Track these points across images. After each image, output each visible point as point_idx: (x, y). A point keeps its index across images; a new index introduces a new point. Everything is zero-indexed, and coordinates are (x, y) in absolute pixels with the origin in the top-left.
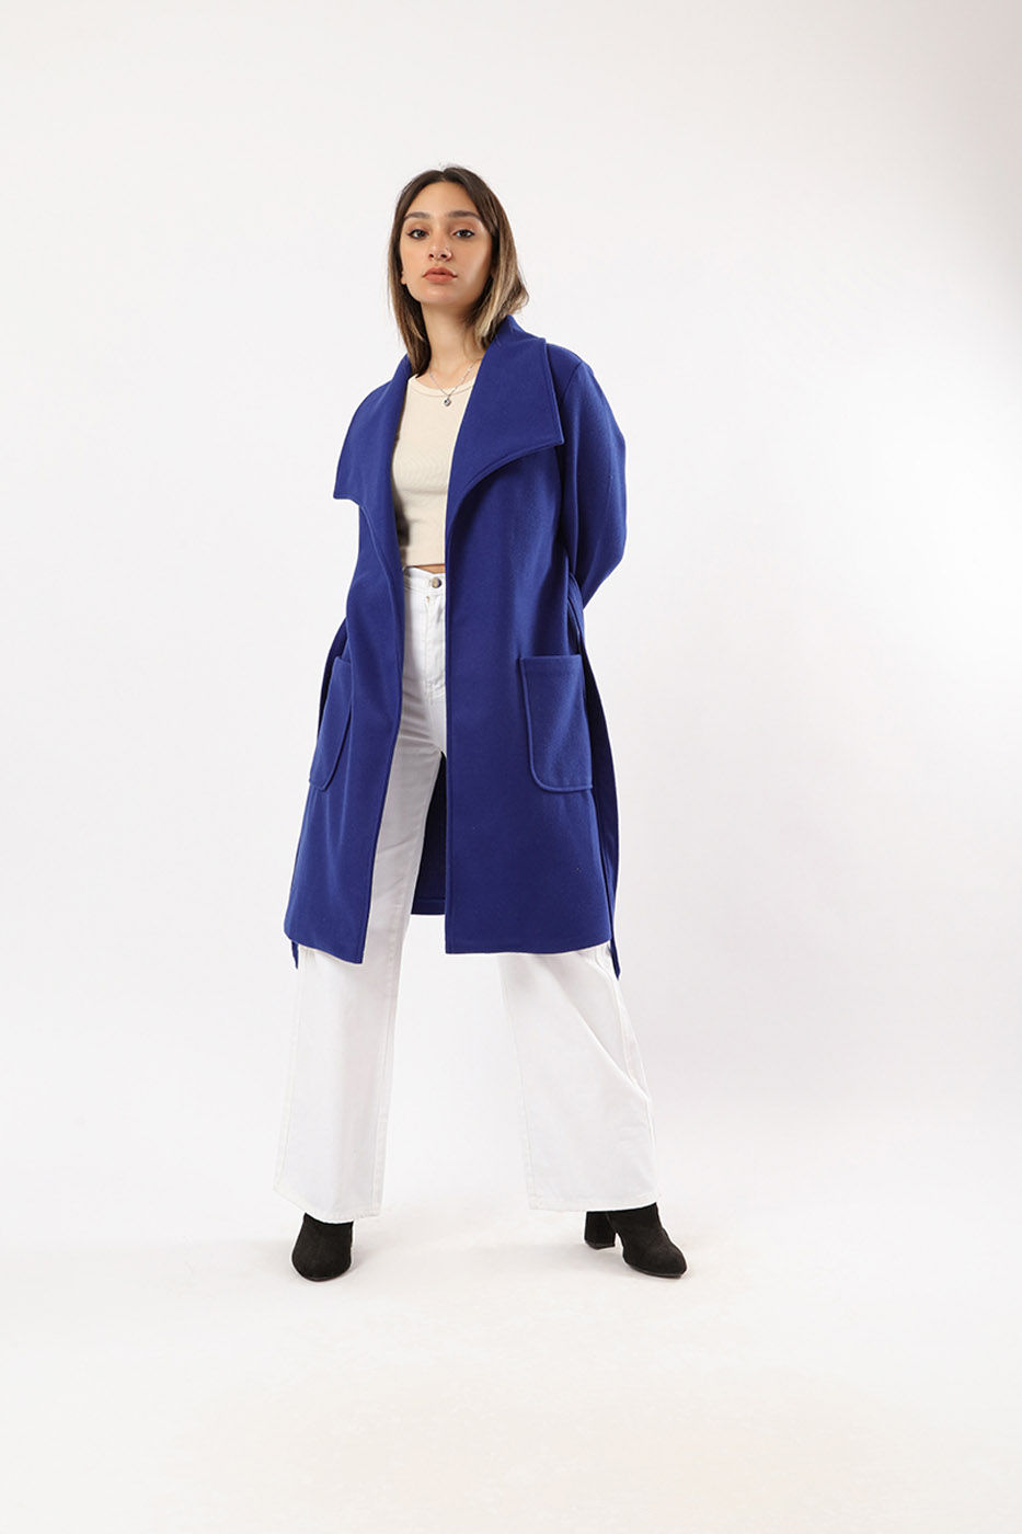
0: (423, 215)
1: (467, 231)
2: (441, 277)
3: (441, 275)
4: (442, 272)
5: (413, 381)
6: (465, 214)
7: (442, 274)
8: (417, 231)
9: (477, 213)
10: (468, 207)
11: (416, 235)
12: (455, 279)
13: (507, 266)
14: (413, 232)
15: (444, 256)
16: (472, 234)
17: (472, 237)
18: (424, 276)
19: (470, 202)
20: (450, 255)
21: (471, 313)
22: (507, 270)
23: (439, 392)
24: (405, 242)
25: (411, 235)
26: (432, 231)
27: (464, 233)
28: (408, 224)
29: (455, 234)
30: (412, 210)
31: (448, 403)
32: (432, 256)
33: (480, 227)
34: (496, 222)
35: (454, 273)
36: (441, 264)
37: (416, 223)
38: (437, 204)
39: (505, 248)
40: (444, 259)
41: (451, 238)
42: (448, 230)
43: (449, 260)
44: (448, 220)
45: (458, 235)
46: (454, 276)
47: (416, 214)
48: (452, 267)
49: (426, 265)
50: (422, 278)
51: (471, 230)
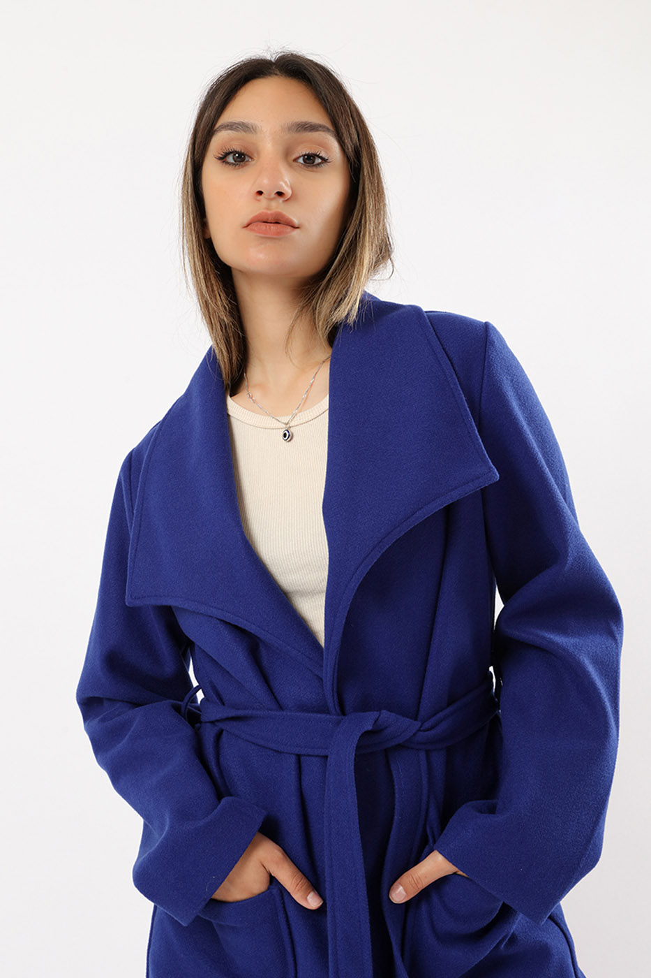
0: (245, 126)
1: (316, 156)
2: (273, 227)
3: (273, 224)
4: (276, 220)
5: (234, 406)
6: (313, 128)
7: (278, 223)
8: (234, 152)
9: (329, 127)
10: (318, 117)
11: (230, 159)
12: (295, 231)
14: (227, 154)
15: (280, 194)
16: (324, 160)
17: (324, 166)
18: (247, 226)
19: (320, 110)
20: (288, 191)
23: (271, 422)
24: (213, 172)
25: (223, 159)
26: (258, 153)
27: (310, 159)
28: (220, 141)
29: (296, 160)
30: (224, 120)
31: (287, 436)
32: (260, 193)
33: (335, 145)
34: (355, 136)
35: (296, 221)
36: (277, 206)
37: (232, 139)
38: (269, 110)
40: (281, 200)
41: (291, 166)
42: (286, 153)
43: (286, 200)
44: (286, 137)
45: (301, 160)
46: (294, 227)
47: (230, 126)
48: (293, 213)
49: (248, 208)
50: (246, 232)
51: (323, 154)
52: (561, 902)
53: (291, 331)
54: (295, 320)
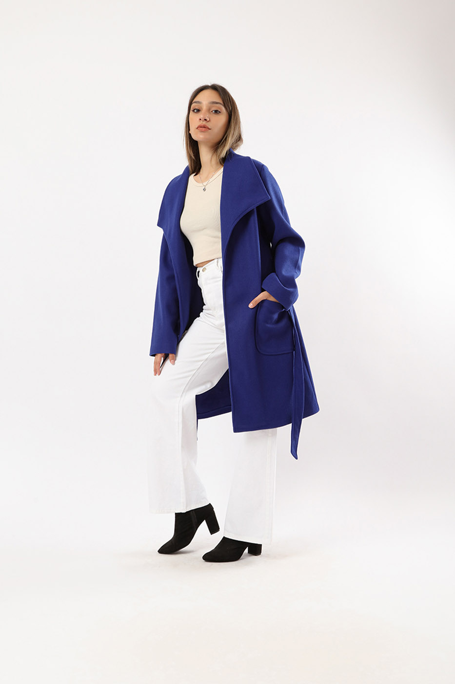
0: (199, 102)
1: (218, 111)
2: (204, 129)
3: (203, 128)
4: (204, 127)
5: (192, 178)
6: (217, 103)
7: (205, 127)
8: (196, 109)
9: (222, 103)
10: (219, 100)
11: (195, 111)
12: (210, 130)
13: (235, 128)
14: (194, 110)
15: (206, 120)
16: (220, 112)
17: (220, 114)
18: (197, 128)
19: (220, 99)
20: (208, 120)
21: (217, 146)
22: (234, 129)
23: (201, 185)
24: (191, 114)
25: (193, 111)
26: (202, 109)
27: (216, 112)
28: (193, 106)
29: (212, 112)
30: (195, 100)
31: (204, 190)
32: (201, 120)
33: (223, 108)
34: (231, 109)
35: (210, 127)
36: (204, 123)
37: (196, 106)
38: (206, 98)
39: (234, 119)
41: (210, 113)
42: (209, 110)
43: (208, 121)
44: (209, 105)
45: (214, 112)
46: (210, 129)
47: (195, 102)
48: (209, 125)
49: (198, 123)
50: (197, 130)
51: (219, 110)
52: (294, 305)
53: (211, 159)
54: (213, 155)
